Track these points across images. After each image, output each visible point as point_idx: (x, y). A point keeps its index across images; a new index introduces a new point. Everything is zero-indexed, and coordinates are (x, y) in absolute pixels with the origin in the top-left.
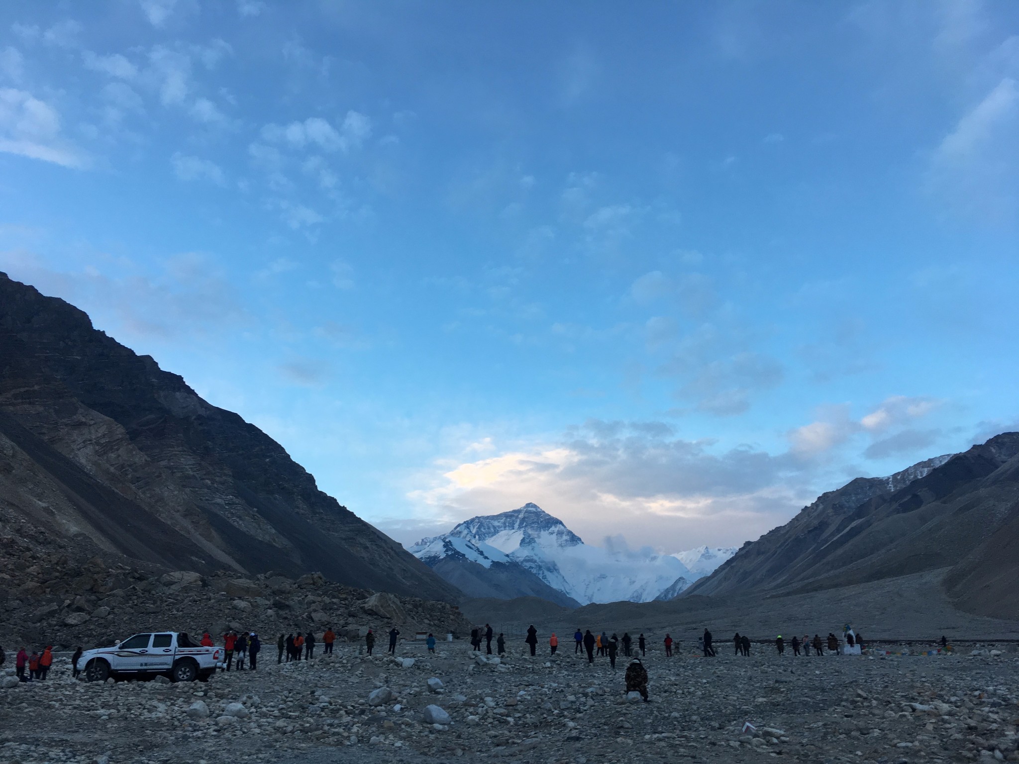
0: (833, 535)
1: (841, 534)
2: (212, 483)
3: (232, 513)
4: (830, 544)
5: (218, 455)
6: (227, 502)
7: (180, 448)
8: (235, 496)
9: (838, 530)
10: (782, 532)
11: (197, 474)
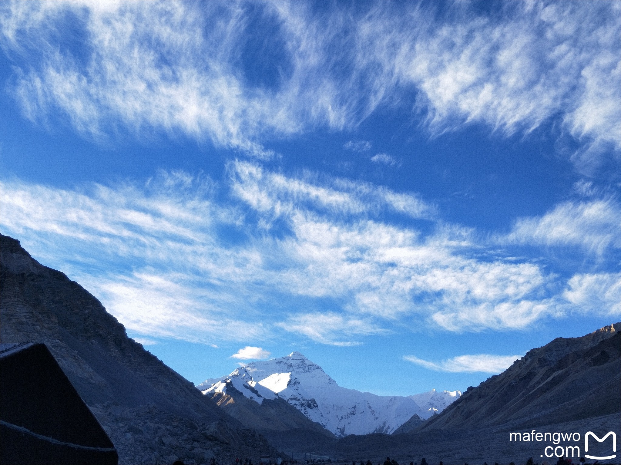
0: (539, 382)
1: (545, 382)
2: (42, 329)
3: (58, 354)
4: (537, 390)
5: (46, 306)
6: (53, 345)
7: (16, 299)
8: (60, 340)
9: (543, 379)
10: (498, 380)
11: (30, 321)
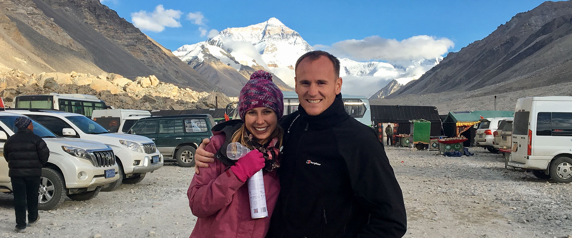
0: (521, 47)
1: (527, 47)
3: (34, 22)
4: (518, 55)
6: (28, 12)
8: (34, 8)
9: (525, 44)
